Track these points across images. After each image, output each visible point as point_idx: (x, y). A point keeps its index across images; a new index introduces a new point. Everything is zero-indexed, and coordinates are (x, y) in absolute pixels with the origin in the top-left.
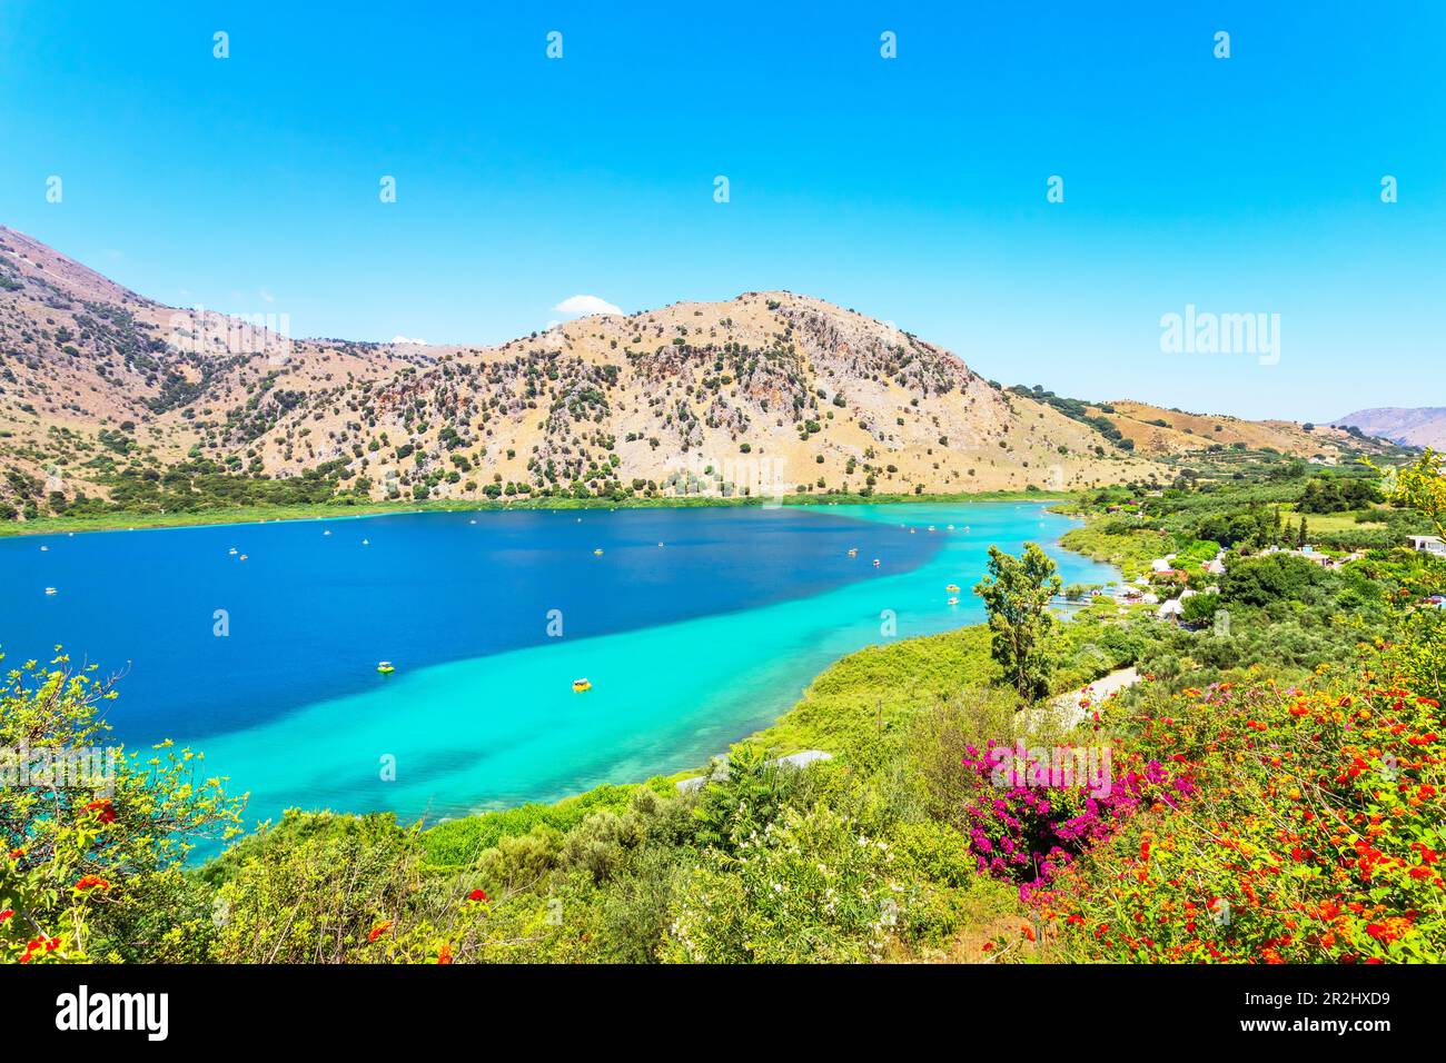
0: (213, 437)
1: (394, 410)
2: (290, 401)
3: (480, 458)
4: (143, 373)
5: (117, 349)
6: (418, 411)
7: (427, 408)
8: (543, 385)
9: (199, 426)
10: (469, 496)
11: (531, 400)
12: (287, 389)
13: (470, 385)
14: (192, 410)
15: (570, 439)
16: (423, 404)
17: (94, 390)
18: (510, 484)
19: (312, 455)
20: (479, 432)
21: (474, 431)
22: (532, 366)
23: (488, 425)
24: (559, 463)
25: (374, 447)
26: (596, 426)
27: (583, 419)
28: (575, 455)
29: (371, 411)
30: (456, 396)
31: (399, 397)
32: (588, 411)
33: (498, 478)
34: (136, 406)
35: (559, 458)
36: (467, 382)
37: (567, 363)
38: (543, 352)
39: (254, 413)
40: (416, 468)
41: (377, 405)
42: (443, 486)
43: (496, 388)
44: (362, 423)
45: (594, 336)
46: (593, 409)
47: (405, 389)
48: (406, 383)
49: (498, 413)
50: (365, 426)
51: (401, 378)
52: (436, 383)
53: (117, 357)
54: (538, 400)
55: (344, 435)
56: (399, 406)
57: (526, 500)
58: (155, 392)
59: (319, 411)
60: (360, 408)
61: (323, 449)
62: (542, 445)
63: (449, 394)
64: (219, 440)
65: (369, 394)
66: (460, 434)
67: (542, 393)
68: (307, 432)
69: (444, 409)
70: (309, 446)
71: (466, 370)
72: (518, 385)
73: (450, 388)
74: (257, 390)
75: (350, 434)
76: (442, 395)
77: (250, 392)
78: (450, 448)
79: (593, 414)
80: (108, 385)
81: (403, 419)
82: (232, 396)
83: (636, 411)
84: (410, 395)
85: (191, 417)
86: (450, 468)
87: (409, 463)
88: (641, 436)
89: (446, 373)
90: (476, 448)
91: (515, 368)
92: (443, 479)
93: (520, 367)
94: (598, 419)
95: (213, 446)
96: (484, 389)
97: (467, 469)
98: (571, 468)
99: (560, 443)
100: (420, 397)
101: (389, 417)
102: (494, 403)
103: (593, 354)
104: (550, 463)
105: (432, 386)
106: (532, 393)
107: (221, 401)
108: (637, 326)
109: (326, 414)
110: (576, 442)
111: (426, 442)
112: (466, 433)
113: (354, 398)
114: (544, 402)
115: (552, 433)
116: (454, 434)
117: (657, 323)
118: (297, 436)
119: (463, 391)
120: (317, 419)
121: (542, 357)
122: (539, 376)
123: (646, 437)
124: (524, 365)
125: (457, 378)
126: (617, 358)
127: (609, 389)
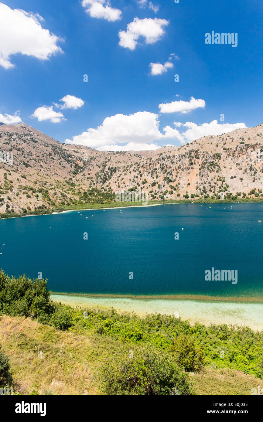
0: (93, 182)
1: (147, 171)
2: (114, 170)
3: (178, 186)
4: (69, 164)
5: (62, 157)
6: (155, 171)
7: (157, 170)
8: (195, 161)
9: (88, 178)
10: (178, 198)
11: (191, 166)
12: (111, 166)
13: (171, 162)
14: (84, 174)
15: (210, 179)
16: (156, 169)
17: (60, 169)
18: (192, 194)
19: (125, 186)
20: (176, 177)
21: (174, 178)
22: (190, 155)
23: (179, 175)
24: (207, 187)
25: (143, 183)
26: (217, 174)
27: (212, 172)
28: (213, 184)
29: (140, 172)
30: (167, 166)
31: (148, 167)
32: (214, 169)
33: (187, 192)
34: (70, 173)
35: (207, 185)
36: (170, 161)
37: (202, 153)
38: (193, 150)
39: (103, 174)
40: (159, 189)
41: (142, 170)
42: (168, 195)
43: (179, 163)
44: (138, 176)
45: (208, 143)
46: (215, 168)
47: (150, 165)
48: (150, 162)
49: (181, 171)
50: (139, 177)
51: (148, 161)
52: (160, 162)
53: (63, 160)
54: (194, 166)
55: (134, 180)
56: (149, 170)
57: (198, 200)
58: (73, 169)
59: (125, 173)
60: (137, 171)
61: (128, 184)
62: (200, 181)
63: (164, 165)
64: (95, 182)
65: (139, 167)
66: (170, 178)
67: (195, 164)
68: (123, 179)
69: (163, 171)
70: (124, 183)
71: (169, 157)
72: (186, 161)
73: (164, 164)
74: (101, 167)
75: (136, 179)
76: (162, 166)
77: (99, 168)
78: (168, 183)
79: (216, 170)
80: (63, 168)
81: (150, 174)
82: (95, 169)
83: (231, 168)
84: (152, 167)
85: (85, 176)
86: (169, 189)
87: (156, 188)
88: (235, 177)
89: (163, 159)
90: (176, 183)
91: (185, 156)
92: (168, 193)
93: (186, 155)
94: (217, 172)
95: (94, 184)
96: (175, 163)
97: (175, 189)
98: (212, 189)
99: (207, 180)
100: (155, 167)
101: (146, 174)
102: (179, 168)
103: (211, 150)
104: (204, 187)
105: (158, 163)
106: (191, 164)
107: (92, 171)
108: (223, 139)
109: (127, 173)
110: (212, 180)
111: (159, 181)
112: (172, 178)
113: (135, 168)
114: (197, 167)
115: (202, 177)
116: (168, 178)
117: (231, 137)
118: (120, 180)
119: (169, 164)
120: (125, 175)
121: (193, 152)
122: (193, 158)
123: (237, 177)
124: (187, 154)
125: (166, 160)
126: (219, 150)
127: (219, 161)
